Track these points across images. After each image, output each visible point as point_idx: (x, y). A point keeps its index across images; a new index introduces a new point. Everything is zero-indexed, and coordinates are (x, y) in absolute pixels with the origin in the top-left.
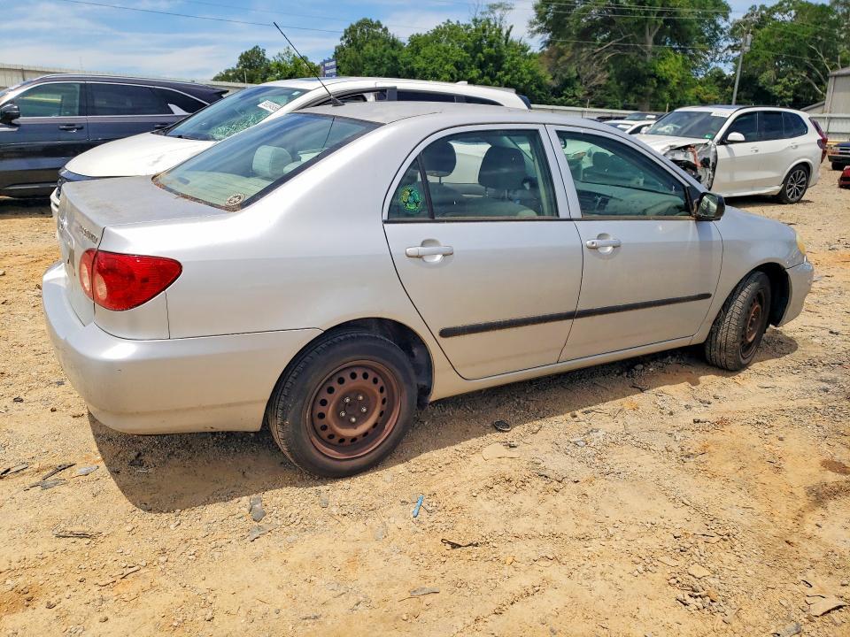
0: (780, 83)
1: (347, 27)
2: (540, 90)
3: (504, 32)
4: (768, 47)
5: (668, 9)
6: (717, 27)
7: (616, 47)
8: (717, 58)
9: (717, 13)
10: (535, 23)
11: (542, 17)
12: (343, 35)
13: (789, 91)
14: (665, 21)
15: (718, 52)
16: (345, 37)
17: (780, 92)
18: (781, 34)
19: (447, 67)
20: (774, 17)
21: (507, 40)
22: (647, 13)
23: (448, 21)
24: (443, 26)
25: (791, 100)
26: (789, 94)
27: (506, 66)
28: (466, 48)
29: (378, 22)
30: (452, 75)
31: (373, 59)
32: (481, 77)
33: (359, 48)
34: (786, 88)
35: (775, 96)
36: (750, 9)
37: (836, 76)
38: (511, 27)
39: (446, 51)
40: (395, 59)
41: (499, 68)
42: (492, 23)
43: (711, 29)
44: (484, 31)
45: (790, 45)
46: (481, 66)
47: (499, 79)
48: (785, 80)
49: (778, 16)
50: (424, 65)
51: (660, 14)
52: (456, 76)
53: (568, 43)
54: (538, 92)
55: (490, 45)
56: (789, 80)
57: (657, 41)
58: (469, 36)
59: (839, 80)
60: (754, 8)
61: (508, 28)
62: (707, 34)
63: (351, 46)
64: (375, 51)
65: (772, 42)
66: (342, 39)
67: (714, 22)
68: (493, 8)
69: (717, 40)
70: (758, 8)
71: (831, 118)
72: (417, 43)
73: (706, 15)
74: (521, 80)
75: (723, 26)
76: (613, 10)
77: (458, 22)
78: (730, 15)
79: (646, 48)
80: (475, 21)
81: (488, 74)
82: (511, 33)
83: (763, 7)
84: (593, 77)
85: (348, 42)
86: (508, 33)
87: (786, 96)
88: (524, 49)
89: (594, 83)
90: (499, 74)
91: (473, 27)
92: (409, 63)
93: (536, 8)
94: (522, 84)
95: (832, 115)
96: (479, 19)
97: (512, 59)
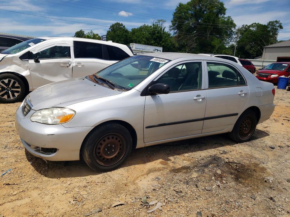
0: (252, 50)
1: (111, 25)
2: (174, 48)
3: (163, 29)
4: (247, 38)
5: (214, 24)
6: (232, 31)
7: (198, 35)
8: (232, 41)
9: (232, 27)
10: (172, 27)
11: (174, 25)
12: (110, 27)
13: (255, 52)
14: (213, 28)
15: (232, 39)
16: (111, 28)
17: (252, 53)
18: (251, 34)
19: (143, 39)
20: (250, 28)
21: (163, 32)
22: (208, 25)
23: (145, 24)
24: (143, 26)
25: (256, 55)
26: (255, 53)
27: (163, 40)
28: (150, 34)
29: (122, 24)
30: (145, 42)
31: (119, 36)
32: (154, 43)
33: (115, 32)
34: (254, 51)
35: (250, 54)
36: (242, 26)
37: (266, 48)
38: (165, 27)
39: (143, 34)
40: (126, 36)
41: (161, 41)
42: (159, 26)
43: (230, 31)
44: (156, 28)
45: (254, 38)
46: (155, 39)
47: (160, 44)
48: (253, 49)
49: (251, 28)
50: (136, 38)
51: (212, 26)
52: (146, 42)
53: (182, 33)
54: (173, 49)
55: (158, 33)
56: (255, 49)
57: (211, 34)
58: (151, 30)
59: (266, 49)
60: (243, 25)
61: (164, 28)
62: (229, 33)
63: (112, 31)
64: (120, 33)
65: (248, 36)
66: (109, 29)
67: (231, 29)
68: (159, 21)
69: (232, 35)
70: (245, 26)
71: (263, 61)
72: (134, 31)
73: (228, 27)
74: (168, 45)
75: (234, 31)
76: (197, 23)
77: (148, 25)
78: (236, 27)
79: (207, 36)
80: (153, 25)
81: (157, 42)
82: (165, 29)
83: (246, 25)
84: (192, 45)
85: (111, 30)
86: (164, 29)
87: (254, 54)
88: (169, 35)
89: (192, 47)
90: (160, 42)
91: (153, 27)
92: (131, 38)
93: (172, 22)
94: (168, 46)
95: (264, 60)
96: (155, 24)
97: (165, 38)
